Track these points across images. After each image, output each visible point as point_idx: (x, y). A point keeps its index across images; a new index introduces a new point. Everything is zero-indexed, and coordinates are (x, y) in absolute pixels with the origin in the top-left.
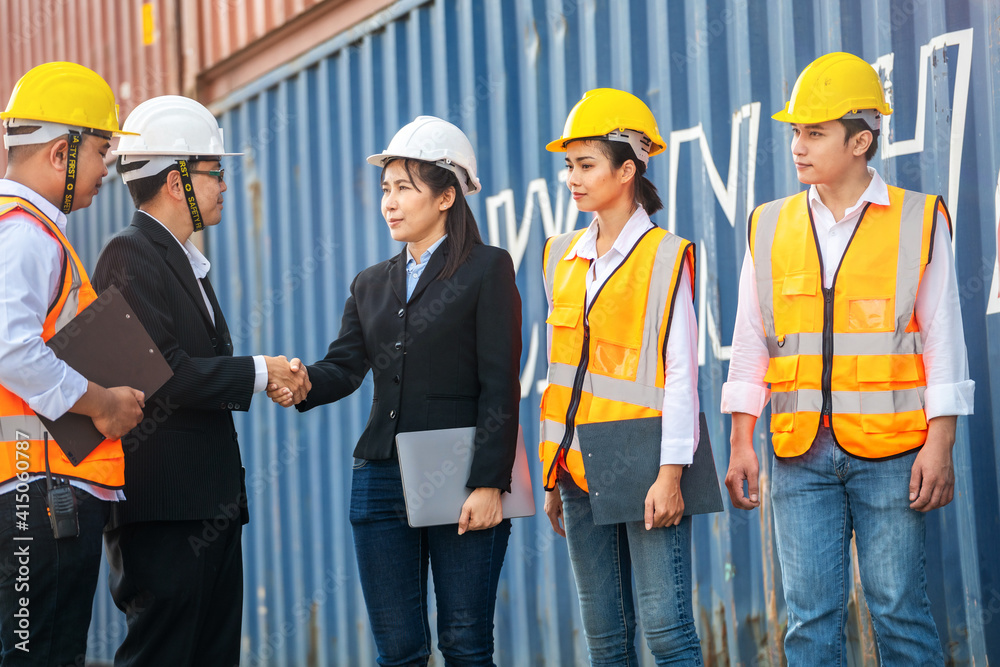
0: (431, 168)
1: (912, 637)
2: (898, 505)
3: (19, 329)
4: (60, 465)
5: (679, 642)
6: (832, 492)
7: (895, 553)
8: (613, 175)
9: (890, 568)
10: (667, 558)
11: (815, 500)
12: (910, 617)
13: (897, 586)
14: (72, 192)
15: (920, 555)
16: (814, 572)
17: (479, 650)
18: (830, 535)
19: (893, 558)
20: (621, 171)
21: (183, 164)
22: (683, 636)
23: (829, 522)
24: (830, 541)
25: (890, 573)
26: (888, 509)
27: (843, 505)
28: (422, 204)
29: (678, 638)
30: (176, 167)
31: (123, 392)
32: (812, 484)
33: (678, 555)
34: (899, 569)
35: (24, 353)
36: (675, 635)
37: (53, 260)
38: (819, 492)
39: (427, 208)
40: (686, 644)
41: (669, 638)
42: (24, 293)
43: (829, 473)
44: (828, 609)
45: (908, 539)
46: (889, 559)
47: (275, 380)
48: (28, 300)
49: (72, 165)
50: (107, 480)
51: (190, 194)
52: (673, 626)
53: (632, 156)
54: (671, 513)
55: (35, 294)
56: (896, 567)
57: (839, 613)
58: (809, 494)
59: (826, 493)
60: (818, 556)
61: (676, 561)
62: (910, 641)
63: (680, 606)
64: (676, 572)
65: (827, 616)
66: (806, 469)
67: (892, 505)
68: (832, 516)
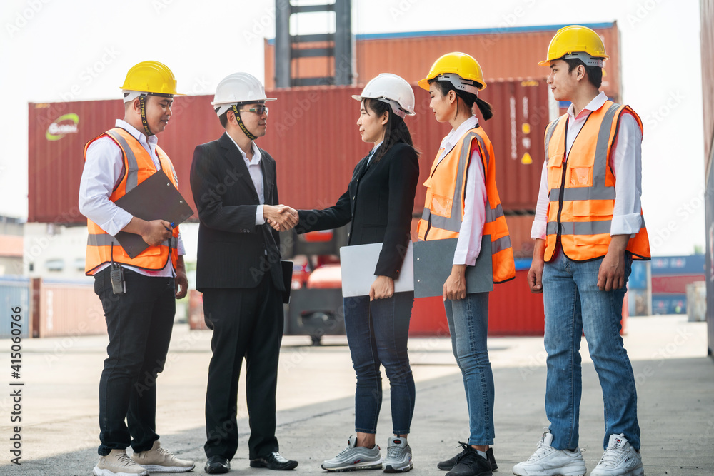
0: (376, 102)
1: (608, 368)
2: (592, 289)
3: (93, 191)
4: (122, 258)
5: (470, 364)
6: (567, 282)
7: (594, 318)
8: (443, 100)
9: (592, 327)
10: (463, 317)
11: (557, 286)
12: (607, 357)
13: (597, 337)
14: (147, 124)
15: (611, 320)
16: (554, 327)
17: (393, 363)
18: (565, 307)
19: (594, 321)
20: (448, 97)
21: (234, 107)
22: (473, 360)
23: (564, 299)
24: (565, 310)
25: (592, 330)
26: (587, 292)
27: (573, 290)
28: (371, 121)
29: (470, 362)
30: (232, 109)
31: (156, 223)
32: (556, 277)
33: (470, 315)
34: (598, 327)
35: (94, 203)
36: (468, 360)
37: (116, 158)
38: (559, 282)
39: (374, 124)
40: (475, 365)
41: (465, 361)
42: (98, 174)
43: (562, 270)
44: (563, 349)
45: (602, 310)
46: (592, 321)
47: (269, 218)
48: (100, 178)
49: (143, 111)
50: (149, 266)
51: (240, 122)
52: (467, 355)
53: (453, 88)
54: (454, 292)
55: (105, 174)
56: (595, 326)
57: (570, 352)
58: (554, 283)
59: (563, 282)
60: (557, 319)
61: (469, 319)
62: (607, 371)
63: (471, 344)
64: (469, 325)
65: (562, 353)
66: (553, 268)
67: (589, 290)
68: (567, 296)
